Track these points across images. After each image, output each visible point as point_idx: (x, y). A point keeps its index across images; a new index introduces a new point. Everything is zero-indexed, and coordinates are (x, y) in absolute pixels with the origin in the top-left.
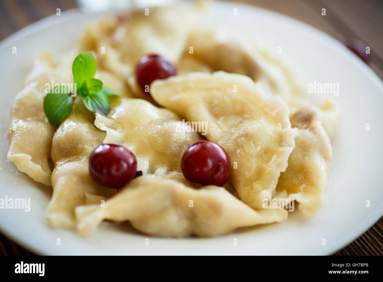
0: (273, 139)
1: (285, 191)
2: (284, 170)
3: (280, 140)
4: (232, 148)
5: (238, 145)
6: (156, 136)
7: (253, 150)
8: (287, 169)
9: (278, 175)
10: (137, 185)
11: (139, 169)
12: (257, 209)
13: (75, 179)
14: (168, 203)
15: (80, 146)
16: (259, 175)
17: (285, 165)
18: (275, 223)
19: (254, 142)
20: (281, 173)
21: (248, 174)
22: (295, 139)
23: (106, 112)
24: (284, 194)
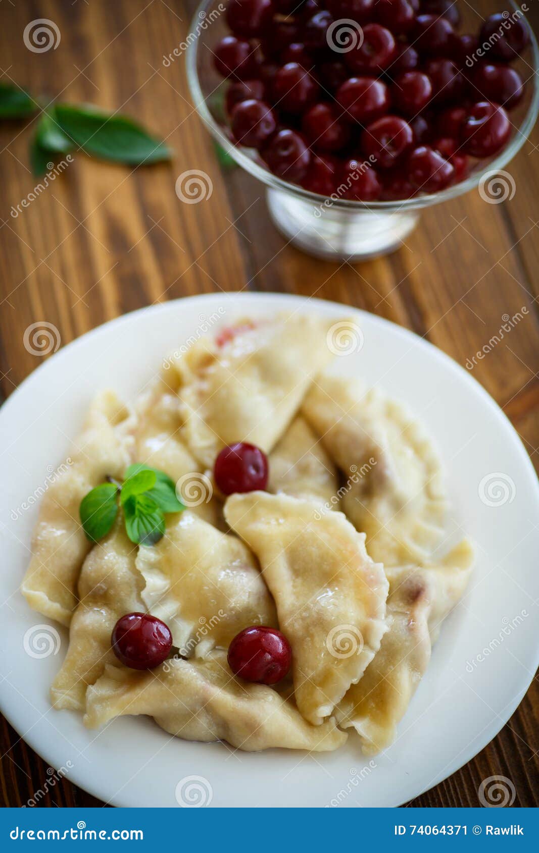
2: (355, 681)
4: (301, 634)
5: (308, 630)
6: (209, 594)
8: (362, 680)
9: (348, 687)
11: (175, 644)
13: (95, 644)
14: (198, 707)
16: (325, 679)
17: (359, 676)
20: (352, 685)
21: (311, 674)
22: (381, 641)
23: (156, 539)
24: (350, 709)
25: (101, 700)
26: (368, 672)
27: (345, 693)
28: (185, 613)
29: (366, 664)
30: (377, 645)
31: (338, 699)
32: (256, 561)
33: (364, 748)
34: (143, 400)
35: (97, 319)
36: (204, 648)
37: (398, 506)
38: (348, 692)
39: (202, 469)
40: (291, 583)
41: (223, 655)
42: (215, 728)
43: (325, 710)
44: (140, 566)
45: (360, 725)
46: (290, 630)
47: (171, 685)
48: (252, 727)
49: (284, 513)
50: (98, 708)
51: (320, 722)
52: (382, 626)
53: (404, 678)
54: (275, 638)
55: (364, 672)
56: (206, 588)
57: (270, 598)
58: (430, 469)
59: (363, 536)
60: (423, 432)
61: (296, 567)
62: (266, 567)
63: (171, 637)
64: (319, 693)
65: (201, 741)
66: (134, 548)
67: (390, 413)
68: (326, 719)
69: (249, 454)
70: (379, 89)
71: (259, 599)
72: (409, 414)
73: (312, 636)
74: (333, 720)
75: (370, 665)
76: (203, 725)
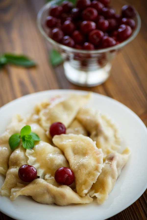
0: (94, 168)
1: (94, 190)
2: (94, 182)
3: (97, 169)
4: (77, 169)
5: (79, 168)
6: (48, 161)
7: (84, 172)
8: (96, 182)
9: (92, 184)
10: (35, 183)
11: (38, 175)
12: (81, 196)
13: (13, 176)
14: (45, 191)
15: (19, 162)
16: (85, 182)
17: (95, 180)
18: (86, 204)
19: (85, 169)
20: (93, 183)
21: (80, 181)
22: (102, 169)
23: (32, 148)
24: (93, 191)
25: (15, 192)
26: (98, 179)
27: (91, 186)
28: (41, 167)
29: (98, 176)
30: (101, 171)
31: (89, 188)
32: (63, 152)
33: (98, 201)
34: (28, 116)
35: (15, 97)
36: (47, 176)
37: (106, 139)
38: (92, 186)
39: (46, 131)
40: (73, 157)
41: (53, 178)
42: (51, 199)
43: (86, 191)
44: (27, 154)
45: (97, 195)
46: (73, 169)
47: (37, 184)
48: (63, 196)
49: (71, 138)
50: (14, 194)
51: (84, 195)
52: (102, 166)
53: (109, 181)
54: (69, 170)
55: (97, 179)
56: (47, 159)
57: (67, 162)
58: (115, 131)
59: (95, 142)
60: (113, 122)
61: (75, 152)
62: (65, 153)
63: (36, 171)
64: (83, 187)
65: (47, 204)
66: (25, 150)
67: (103, 117)
68: (86, 194)
69: (60, 125)
70: (93, 24)
71: (64, 162)
72: (108, 117)
73: (80, 170)
74: (88, 195)
75: (99, 176)
76: (47, 198)
